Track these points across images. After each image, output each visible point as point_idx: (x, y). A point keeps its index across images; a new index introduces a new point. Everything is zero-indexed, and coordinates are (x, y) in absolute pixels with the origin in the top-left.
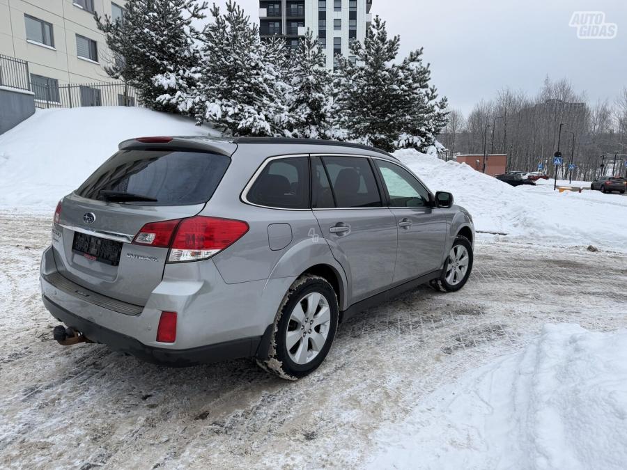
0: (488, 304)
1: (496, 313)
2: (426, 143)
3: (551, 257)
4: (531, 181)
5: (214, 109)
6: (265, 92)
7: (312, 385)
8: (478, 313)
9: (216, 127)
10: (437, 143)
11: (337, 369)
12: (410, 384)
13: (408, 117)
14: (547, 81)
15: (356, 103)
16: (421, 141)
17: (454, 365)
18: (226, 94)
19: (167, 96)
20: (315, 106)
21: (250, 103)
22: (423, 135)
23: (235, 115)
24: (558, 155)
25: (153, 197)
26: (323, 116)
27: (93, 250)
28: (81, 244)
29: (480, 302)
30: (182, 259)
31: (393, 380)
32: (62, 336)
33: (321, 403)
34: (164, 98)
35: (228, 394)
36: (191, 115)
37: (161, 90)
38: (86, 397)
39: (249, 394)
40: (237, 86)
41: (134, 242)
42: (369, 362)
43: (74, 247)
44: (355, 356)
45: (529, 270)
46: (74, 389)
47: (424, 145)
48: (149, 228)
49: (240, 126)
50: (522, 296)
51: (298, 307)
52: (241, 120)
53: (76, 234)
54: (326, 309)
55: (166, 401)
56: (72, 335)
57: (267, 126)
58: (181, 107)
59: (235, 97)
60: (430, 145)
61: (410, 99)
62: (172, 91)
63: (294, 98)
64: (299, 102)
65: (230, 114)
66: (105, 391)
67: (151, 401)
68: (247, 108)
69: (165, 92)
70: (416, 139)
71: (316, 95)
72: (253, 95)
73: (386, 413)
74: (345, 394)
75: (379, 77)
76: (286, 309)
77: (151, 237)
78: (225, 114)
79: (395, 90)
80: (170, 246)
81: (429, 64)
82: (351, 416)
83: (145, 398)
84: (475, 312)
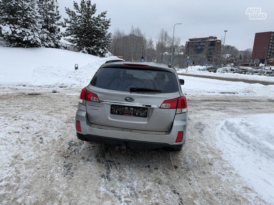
2: (104, 52)
5: (7, 29)
10: (108, 52)
13: (103, 41)
14: (132, 27)
16: (103, 51)
21: (27, 28)
40: (19, 18)
47: (103, 53)
49: (24, 40)
52: (24, 36)
57: (40, 40)
60: (106, 53)
61: (103, 33)
65: (18, 32)
67: (152, 167)
68: (26, 30)
71: (53, 25)
72: (29, 23)
75: (89, 22)
78: (14, 33)
79: (97, 28)
81: (110, 19)
83: (149, 167)
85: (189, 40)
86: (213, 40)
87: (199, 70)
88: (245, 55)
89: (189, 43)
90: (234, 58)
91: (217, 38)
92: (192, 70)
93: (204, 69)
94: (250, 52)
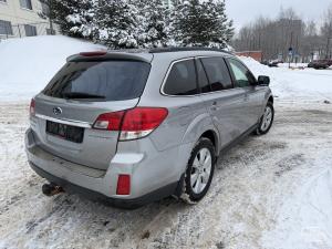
0: (287, 141)
1: (294, 146)
2: (223, 47)
3: (307, 108)
4: (275, 65)
5: (104, 33)
6: (132, 22)
7: (206, 206)
8: (283, 147)
9: (105, 44)
10: (228, 46)
11: (217, 192)
12: (266, 200)
14: (281, 8)
15: (184, 25)
16: (220, 45)
17: (286, 184)
18: (110, 24)
19: (76, 28)
20: (160, 28)
21: (124, 29)
22: (221, 42)
23: (116, 37)
24: (290, 49)
25: (101, 95)
26: (164, 35)
27: (62, 132)
28: (52, 128)
29: (282, 140)
30: (128, 138)
31: (255, 198)
32: (48, 190)
33: (218, 219)
34: (74, 29)
35: (157, 217)
36: (90, 38)
37: (72, 25)
38: (67, 226)
39: (170, 216)
40: (116, 19)
41: (93, 127)
42: (236, 186)
43: (47, 130)
44: (225, 183)
45: (300, 117)
46: (58, 221)
48: (103, 117)
49: (119, 43)
50: (304, 134)
51: (196, 159)
52: (120, 39)
53: (48, 121)
54: (209, 157)
55: (119, 226)
56: (53, 189)
57: (135, 42)
58: (84, 34)
59: (115, 26)
60: (225, 47)
61: (214, 22)
62: (78, 25)
63: (147, 24)
64: (150, 27)
65: (113, 36)
66: (78, 221)
67: (109, 226)
68: (122, 31)
69: (74, 25)
70: (217, 44)
71: (160, 22)
72: (125, 24)
73: (262, 223)
74: (230, 211)
75: (196, 9)
76: (191, 162)
77: (105, 123)
78: (110, 36)
79: (206, 16)
80: (120, 129)
82: (239, 227)
83: (106, 224)
84: (281, 146)
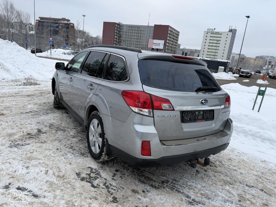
85: (39, 18)
86: (66, 22)
87: (65, 54)
88: (97, 42)
89: (39, 21)
90: (87, 43)
91: (70, 21)
92: (56, 53)
93: (68, 53)
94: (99, 39)
